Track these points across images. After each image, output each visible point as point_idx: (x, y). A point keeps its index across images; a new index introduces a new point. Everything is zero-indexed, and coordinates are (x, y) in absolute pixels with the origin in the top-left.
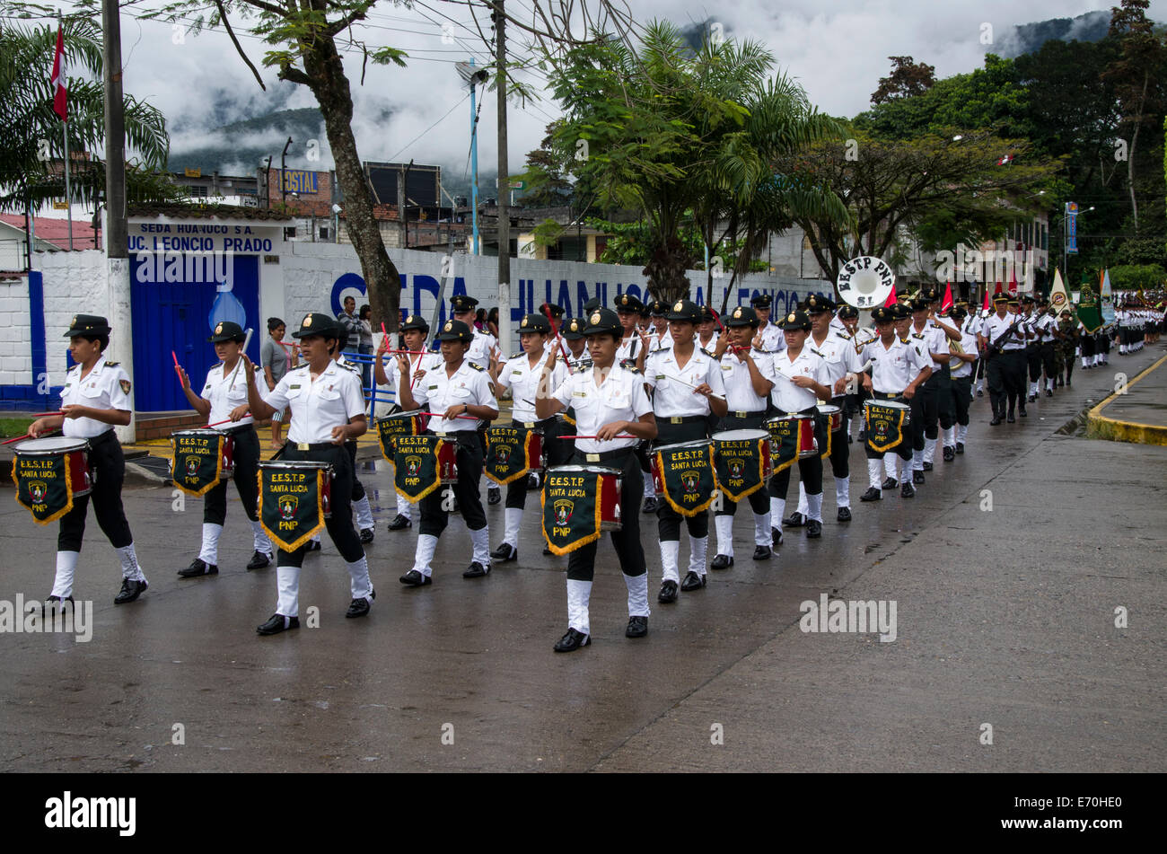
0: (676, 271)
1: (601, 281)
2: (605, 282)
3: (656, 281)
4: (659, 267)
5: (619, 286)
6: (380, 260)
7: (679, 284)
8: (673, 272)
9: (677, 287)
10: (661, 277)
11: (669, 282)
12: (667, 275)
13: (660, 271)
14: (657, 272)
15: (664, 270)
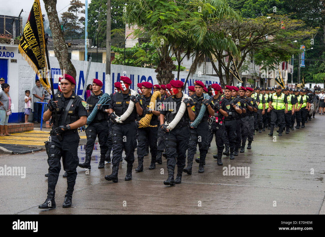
0: (169, 71)
1: (132, 74)
2: (133, 74)
3: (160, 75)
4: (162, 69)
5: (139, 76)
6: (68, 63)
7: (170, 76)
8: (167, 71)
9: (169, 78)
10: (163, 73)
11: (166, 75)
12: (165, 72)
13: (162, 71)
14: (161, 71)
15: (164, 70)
